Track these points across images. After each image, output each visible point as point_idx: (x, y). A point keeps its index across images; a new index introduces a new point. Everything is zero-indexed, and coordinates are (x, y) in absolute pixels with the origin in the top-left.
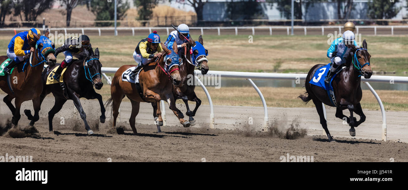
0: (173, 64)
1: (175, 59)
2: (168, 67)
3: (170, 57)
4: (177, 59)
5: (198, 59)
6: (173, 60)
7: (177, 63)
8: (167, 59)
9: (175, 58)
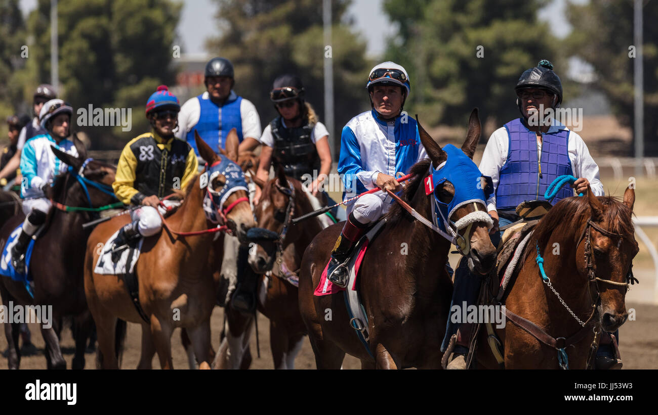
0: (229, 188)
1: (235, 175)
2: (216, 200)
3: (221, 171)
4: (240, 174)
5: (455, 217)
6: (230, 176)
7: (240, 183)
8: (212, 178)
9: (234, 172)
